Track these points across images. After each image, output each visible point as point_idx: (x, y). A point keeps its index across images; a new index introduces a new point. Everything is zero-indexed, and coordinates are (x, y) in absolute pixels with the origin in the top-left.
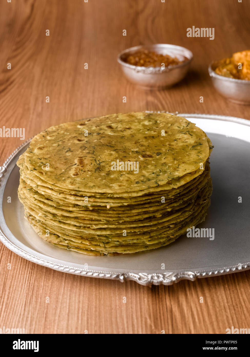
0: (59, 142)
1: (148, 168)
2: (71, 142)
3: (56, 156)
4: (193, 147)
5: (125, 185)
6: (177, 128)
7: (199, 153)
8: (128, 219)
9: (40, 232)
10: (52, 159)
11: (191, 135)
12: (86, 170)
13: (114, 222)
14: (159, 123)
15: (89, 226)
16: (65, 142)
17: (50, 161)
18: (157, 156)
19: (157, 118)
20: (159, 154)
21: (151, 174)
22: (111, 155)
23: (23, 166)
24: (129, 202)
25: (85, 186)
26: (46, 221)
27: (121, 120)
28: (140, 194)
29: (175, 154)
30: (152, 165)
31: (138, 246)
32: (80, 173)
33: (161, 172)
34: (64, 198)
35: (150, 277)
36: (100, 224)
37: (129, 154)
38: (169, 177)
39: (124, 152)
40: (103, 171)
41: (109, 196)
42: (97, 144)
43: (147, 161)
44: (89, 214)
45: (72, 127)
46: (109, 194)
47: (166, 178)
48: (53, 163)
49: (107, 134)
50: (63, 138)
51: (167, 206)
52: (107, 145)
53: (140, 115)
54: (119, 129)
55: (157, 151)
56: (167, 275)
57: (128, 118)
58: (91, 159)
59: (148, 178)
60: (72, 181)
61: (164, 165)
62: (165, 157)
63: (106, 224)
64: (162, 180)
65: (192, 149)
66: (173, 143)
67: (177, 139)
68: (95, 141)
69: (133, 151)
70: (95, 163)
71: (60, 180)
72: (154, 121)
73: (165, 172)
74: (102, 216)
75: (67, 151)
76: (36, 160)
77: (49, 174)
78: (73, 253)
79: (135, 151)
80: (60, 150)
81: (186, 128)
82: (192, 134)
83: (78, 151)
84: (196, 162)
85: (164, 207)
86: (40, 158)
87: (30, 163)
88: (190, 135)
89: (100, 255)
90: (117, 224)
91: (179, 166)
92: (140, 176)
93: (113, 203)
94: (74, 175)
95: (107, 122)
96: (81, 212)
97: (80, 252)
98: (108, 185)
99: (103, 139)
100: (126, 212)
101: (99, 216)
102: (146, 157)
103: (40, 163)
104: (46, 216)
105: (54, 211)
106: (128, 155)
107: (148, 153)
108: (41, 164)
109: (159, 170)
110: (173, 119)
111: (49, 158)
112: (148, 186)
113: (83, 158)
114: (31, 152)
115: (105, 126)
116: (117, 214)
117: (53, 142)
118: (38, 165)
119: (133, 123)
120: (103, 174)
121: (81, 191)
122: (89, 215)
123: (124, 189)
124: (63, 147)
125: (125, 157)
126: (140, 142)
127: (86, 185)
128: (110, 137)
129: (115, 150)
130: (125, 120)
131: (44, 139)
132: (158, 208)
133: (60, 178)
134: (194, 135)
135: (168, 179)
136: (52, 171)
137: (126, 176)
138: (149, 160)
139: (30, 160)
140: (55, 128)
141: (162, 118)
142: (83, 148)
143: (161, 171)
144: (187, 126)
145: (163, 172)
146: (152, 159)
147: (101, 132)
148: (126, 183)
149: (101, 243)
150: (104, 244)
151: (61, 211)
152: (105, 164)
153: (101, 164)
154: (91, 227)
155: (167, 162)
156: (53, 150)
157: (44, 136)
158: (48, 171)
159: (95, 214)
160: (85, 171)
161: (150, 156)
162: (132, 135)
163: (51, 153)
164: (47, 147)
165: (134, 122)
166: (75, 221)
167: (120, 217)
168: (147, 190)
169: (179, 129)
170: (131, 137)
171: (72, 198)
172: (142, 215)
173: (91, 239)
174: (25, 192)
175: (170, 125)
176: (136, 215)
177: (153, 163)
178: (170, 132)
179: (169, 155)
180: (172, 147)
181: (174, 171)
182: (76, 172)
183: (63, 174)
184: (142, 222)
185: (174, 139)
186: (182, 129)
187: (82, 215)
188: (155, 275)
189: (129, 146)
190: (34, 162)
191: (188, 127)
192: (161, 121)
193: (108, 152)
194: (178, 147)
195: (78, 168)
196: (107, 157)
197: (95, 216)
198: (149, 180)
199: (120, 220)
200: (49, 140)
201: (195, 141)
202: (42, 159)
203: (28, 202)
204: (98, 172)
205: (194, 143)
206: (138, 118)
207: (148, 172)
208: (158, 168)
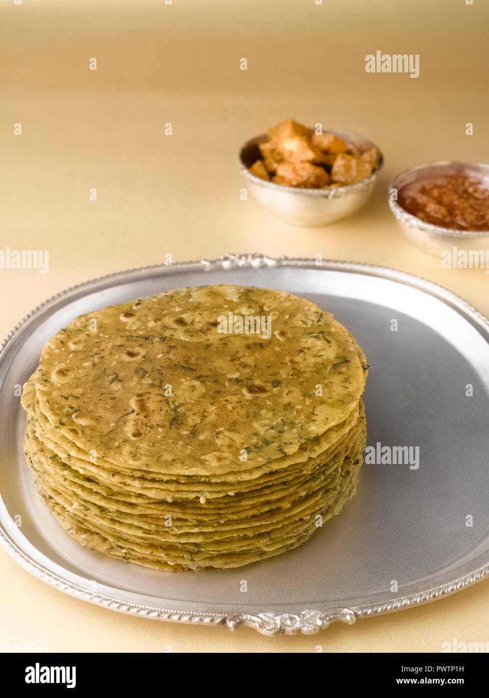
0: (92, 356)
1: (261, 415)
2: (116, 357)
3: (94, 391)
4: (335, 366)
5: (228, 456)
6: (300, 324)
7: (347, 381)
8: (235, 517)
9: (71, 528)
10: (88, 398)
11: (329, 342)
12: (154, 423)
13: (210, 522)
14: (267, 311)
15: (167, 530)
16: (105, 358)
17: (84, 402)
18: (274, 389)
19: (263, 300)
20: (276, 383)
21: (268, 430)
22: (193, 388)
23: (35, 409)
24: (236, 489)
25: (158, 460)
26: (86, 515)
27: (199, 303)
28: (256, 475)
29: (305, 384)
30: (269, 409)
31: (248, 553)
32: (144, 430)
33: (285, 425)
34: (121, 483)
35: (278, 620)
36: (186, 526)
37: (225, 386)
38: (301, 436)
39: (214, 381)
40: (183, 427)
41: (203, 479)
42: (164, 365)
43: (258, 401)
44: (166, 510)
45: (111, 320)
46: (202, 476)
47: (296, 438)
48: (92, 407)
49: (178, 338)
50: (99, 347)
51: (299, 487)
52: (183, 367)
53: (230, 293)
54: (198, 326)
55: (271, 378)
56: (308, 616)
57: (209, 299)
58: (160, 398)
59: (265, 440)
60: (134, 450)
61: (288, 407)
62: (289, 391)
63: (196, 526)
64: (290, 444)
65: (333, 371)
66: (298, 359)
67: (305, 348)
68: (160, 356)
69: (230, 380)
70: (168, 408)
71: (111, 448)
72: (258, 308)
73: (292, 424)
74: (189, 514)
75: (113, 381)
76: (58, 399)
77: (88, 432)
78: (133, 567)
79: (233, 378)
80: (98, 377)
81: (318, 324)
82: (330, 340)
83: (131, 378)
84: (343, 401)
85: (294, 490)
86: (66, 396)
87: (49, 408)
88: (327, 343)
89: (182, 571)
90: (215, 525)
91: (314, 410)
92: (251, 436)
93: (208, 492)
94: (134, 435)
95: (172, 307)
96: (152, 506)
97: (147, 566)
98: (198, 457)
99: (173, 351)
100: (231, 505)
101: (184, 513)
102: (256, 392)
103: (67, 409)
104: (87, 509)
105: (103, 503)
106: (223, 389)
107: (258, 382)
108: (70, 410)
109: (282, 420)
110: (293, 304)
111: (81, 395)
112: (268, 459)
113: (145, 398)
114: (46, 381)
115: (172, 319)
116: (215, 509)
117: (82, 356)
118: (65, 411)
119: (221, 311)
120: (185, 433)
121: (153, 472)
122: (166, 512)
123: (227, 466)
124: (103, 370)
125: (219, 392)
126: (240, 358)
127: (159, 458)
128: (185, 347)
129: (198, 378)
130: (205, 304)
131: (63, 349)
132: (285, 493)
133: (110, 442)
134: (333, 341)
135: (299, 442)
136: (93, 426)
137: (225, 436)
138: (262, 397)
139: (48, 401)
140: (79, 322)
141: (271, 300)
142: (141, 373)
143: (284, 423)
144: (319, 320)
145: (288, 426)
146: (266, 396)
147: (167, 334)
148: (229, 453)
149: (186, 553)
150: (191, 554)
151: (115, 504)
152: (185, 410)
153: (179, 410)
154: (170, 532)
155: (293, 401)
156: (86, 375)
157: (62, 342)
158: (85, 427)
159: (177, 510)
160: (151, 427)
161: (262, 390)
162: (223, 342)
163: (83, 383)
164: (74, 369)
165: (222, 309)
166: (141, 521)
167: (222, 514)
168: (267, 467)
169: (305, 326)
170: (223, 347)
171: (137, 483)
172: (258, 508)
173: (169, 548)
174: (43, 460)
175: (287, 317)
176: (249, 509)
177: (268, 403)
178: (290, 332)
179: (294, 386)
180: (296, 366)
181: (307, 423)
182: (137, 430)
183: (113, 432)
184: (258, 518)
185: (299, 348)
186: (310, 326)
187: (154, 512)
188: (286, 616)
189: (221, 368)
190: (56, 406)
191: (320, 323)
192: (271, 308)
193: (188, 383)
194: (308, 366)
195: (138, 419)
196: (187, 395)
197: (178, 512)
198: (267, 443)
199: (222, 518)
200: (73, 352)
201: (336, 354)
202: (70, 398)
203: (51, 480)
204: (176, 428)
205: (335, 357)
206: (228, 298)
207: (264, 426)
208: (280, 417)
